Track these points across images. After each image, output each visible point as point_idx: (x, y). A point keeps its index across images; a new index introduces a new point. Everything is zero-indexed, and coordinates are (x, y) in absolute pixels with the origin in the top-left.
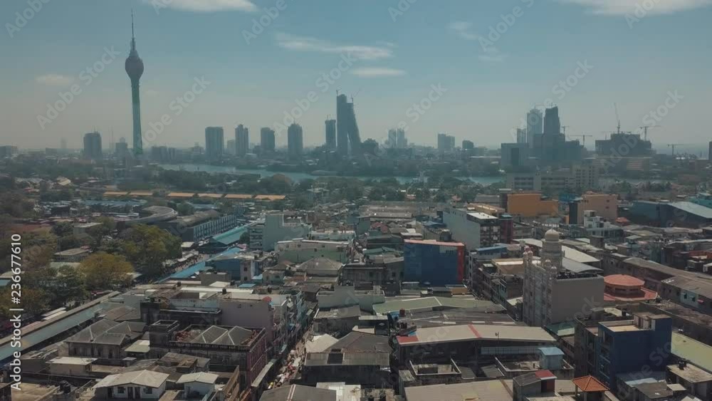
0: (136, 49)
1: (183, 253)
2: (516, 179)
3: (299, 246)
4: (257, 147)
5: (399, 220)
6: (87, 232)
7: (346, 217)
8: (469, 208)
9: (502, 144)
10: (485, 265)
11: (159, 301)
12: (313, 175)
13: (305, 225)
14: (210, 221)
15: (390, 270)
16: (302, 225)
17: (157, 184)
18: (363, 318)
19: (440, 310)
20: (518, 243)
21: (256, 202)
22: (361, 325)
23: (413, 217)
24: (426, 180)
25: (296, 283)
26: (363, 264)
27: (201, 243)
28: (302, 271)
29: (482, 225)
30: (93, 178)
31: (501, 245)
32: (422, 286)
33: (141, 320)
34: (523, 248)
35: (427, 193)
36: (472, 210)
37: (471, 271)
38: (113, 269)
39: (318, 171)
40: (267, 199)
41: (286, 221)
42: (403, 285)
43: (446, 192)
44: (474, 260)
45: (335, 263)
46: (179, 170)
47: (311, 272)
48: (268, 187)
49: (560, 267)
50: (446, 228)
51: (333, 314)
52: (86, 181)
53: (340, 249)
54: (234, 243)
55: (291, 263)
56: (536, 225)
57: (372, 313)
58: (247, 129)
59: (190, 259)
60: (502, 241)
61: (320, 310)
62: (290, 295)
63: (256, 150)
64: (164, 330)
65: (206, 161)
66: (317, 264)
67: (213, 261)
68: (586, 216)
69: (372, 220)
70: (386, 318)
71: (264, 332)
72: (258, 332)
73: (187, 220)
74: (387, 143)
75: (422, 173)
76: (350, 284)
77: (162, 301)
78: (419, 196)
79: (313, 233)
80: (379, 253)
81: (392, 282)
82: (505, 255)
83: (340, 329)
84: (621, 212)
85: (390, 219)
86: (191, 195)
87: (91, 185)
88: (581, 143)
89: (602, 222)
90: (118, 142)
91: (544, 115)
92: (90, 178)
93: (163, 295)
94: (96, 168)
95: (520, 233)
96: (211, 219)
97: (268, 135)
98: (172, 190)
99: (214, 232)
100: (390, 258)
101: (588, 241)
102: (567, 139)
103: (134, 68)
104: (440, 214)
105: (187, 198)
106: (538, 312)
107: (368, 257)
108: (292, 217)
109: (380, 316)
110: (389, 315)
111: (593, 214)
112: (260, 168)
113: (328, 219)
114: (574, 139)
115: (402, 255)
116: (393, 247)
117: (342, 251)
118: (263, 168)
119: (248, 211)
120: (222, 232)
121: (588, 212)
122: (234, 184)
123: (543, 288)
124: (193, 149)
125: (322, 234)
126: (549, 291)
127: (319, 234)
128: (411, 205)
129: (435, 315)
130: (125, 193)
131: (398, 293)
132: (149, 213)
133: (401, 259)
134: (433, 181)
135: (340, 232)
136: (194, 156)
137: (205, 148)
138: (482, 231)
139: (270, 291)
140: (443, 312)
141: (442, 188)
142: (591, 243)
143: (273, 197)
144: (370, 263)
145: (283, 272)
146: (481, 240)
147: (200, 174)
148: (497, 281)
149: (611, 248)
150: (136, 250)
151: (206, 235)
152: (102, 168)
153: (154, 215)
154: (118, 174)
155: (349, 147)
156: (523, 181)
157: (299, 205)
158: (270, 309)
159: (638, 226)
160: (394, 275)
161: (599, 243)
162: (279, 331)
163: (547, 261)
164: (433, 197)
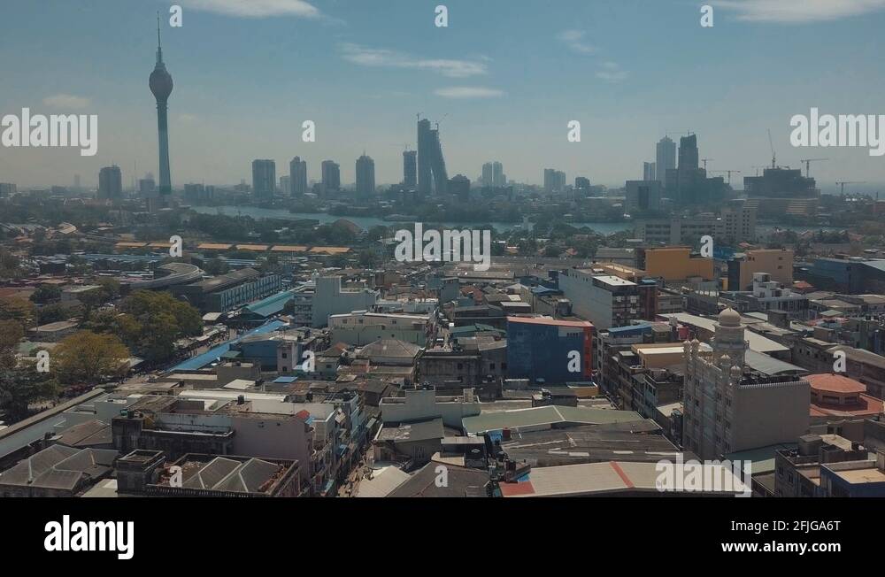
0: (164, 60)
1: (205, 329)
2: (648, 226)
3: (361, 321)
4: (316, 185)
5: (498, 281)
6: (79, 299)
7: (426, 279)
8: (595, 270)
9: (627, 182)
10: (623, 353)
11: (141, 416)
12: (385, 220)
13: (371, 291)
14: (245, 284)
15: (487, 360)
16: (367, 291)
17: (187, 232)
18: (448, 440)
19: (563, 428)
20: (666, 319)
21: (309, 257)
22: (445, 451)
23: (515, 277)
24: (531, 227)
25: (354, 377)
26: (449, 350)
27: (231, 314)
28: (363, 359)
29: (615, 295)
30: (104, 224)
31: (643, 324)
32: (533, 385)
33: (113, 446)
34: (674, 328)
35: (534, 244)
36: (600, 272)
37: (600, 359)
38: (101, 354)
39: (393, 215)
40: (325, 252)
41: (345, 285)
42: (505, 383)
43: (558, 244)
44: (606, 345)
45: (410, 347)
46: (216, 213)
47: (375, 360)
48: (328, 236)
49: (743, 365)
50: (564, 298)
51: (402, 435)
52: (95, 228)
53: (418, 327)
54: (276, 314)
55: (349, 347)
56: (686, 292)
57: (462, 433)
58: (304, 163)
59: (214, 336)
60: (642, 317)
61: (383, 427)
62: (340, 401)
63: (316, 188)
64: (140, 467)
65: (253, 202)
66: (385, 348)
67: (240, 343)
68: (756, 280)
69: (462, 281)
70: (482, 440)
71: (295, 468)
72: (288, 467)
73: (216, 282)
74: (479, 180)
75: (526, 219)
76: (429, 388)
77: (146, 416)
78: (523, 249)
79: (382, 302)
80: (471, 334)
81: (490, 380)
82: (651, 338)
83: (413, 457)
84: (798, 273)
85: (486, 281)
86: (226, 247)
87: (102, 233)
88: (726, 181)
89: (779, 289)
90: (143, 177)
91: (678, 145)
92: (101, 225)
93: (148, 407)
94: (110, 212)
95: (667, 305)
96: (246, 280)
97: (331, 170)
98: (203, 240)
99: (250, 299)
100: (487, 341)
101: (765, 317)
102: (709, 176)
103: (161, 85)
104: (553, 274)
105: (222, 252)
106: (708, 431)
107: (456, 341)
108: (353, 280)
109: (474, 438)
110: (486, 436)
111: (766, 279)
112: (320, 212)
113: (402, 282)
114: (716, 175)
115: (503, 336)
116: (491, 323)
117: (420, 330)
118: (325, 212)
119: (298, 268)
120: (261, 299)
121: (759, 275)
122: (287, 233)
123: (718, 396)
124: (236, 187)
125: (393, 302)
126: (728, 402)
127: (390, 303)
128: (512, 261)
129: (557, 438)
130: (143, 244)
131: (499, 397)
132: (167, 273)
133: (503, 344)
134: (541, 229)
135: (417, 300)
136: (237, 196)
137: (252, 187)
138: (615, 302)
139: (309, 398)
140: (568, 433)
141: (552, 238)
142: (770, 321)
143: (332, 250)
144: (458, 349)
145: (338, 359)
146: (614, 314)
147: (242, 219)
148: (642, 379)
149: (800, 328)
150: (136, 327)
151: (238, 303)
152: (118, 211)
153: (172, 276)
154: (138, 218)
155: (433, 186)
156: (658, 230)
157: (366, 261)
158: (308, 429)
159: (826, 294)
160: (492, 366)
161: (782, 321)
162: (322, 461)
163: (724, 357)
164: (541, 250)
